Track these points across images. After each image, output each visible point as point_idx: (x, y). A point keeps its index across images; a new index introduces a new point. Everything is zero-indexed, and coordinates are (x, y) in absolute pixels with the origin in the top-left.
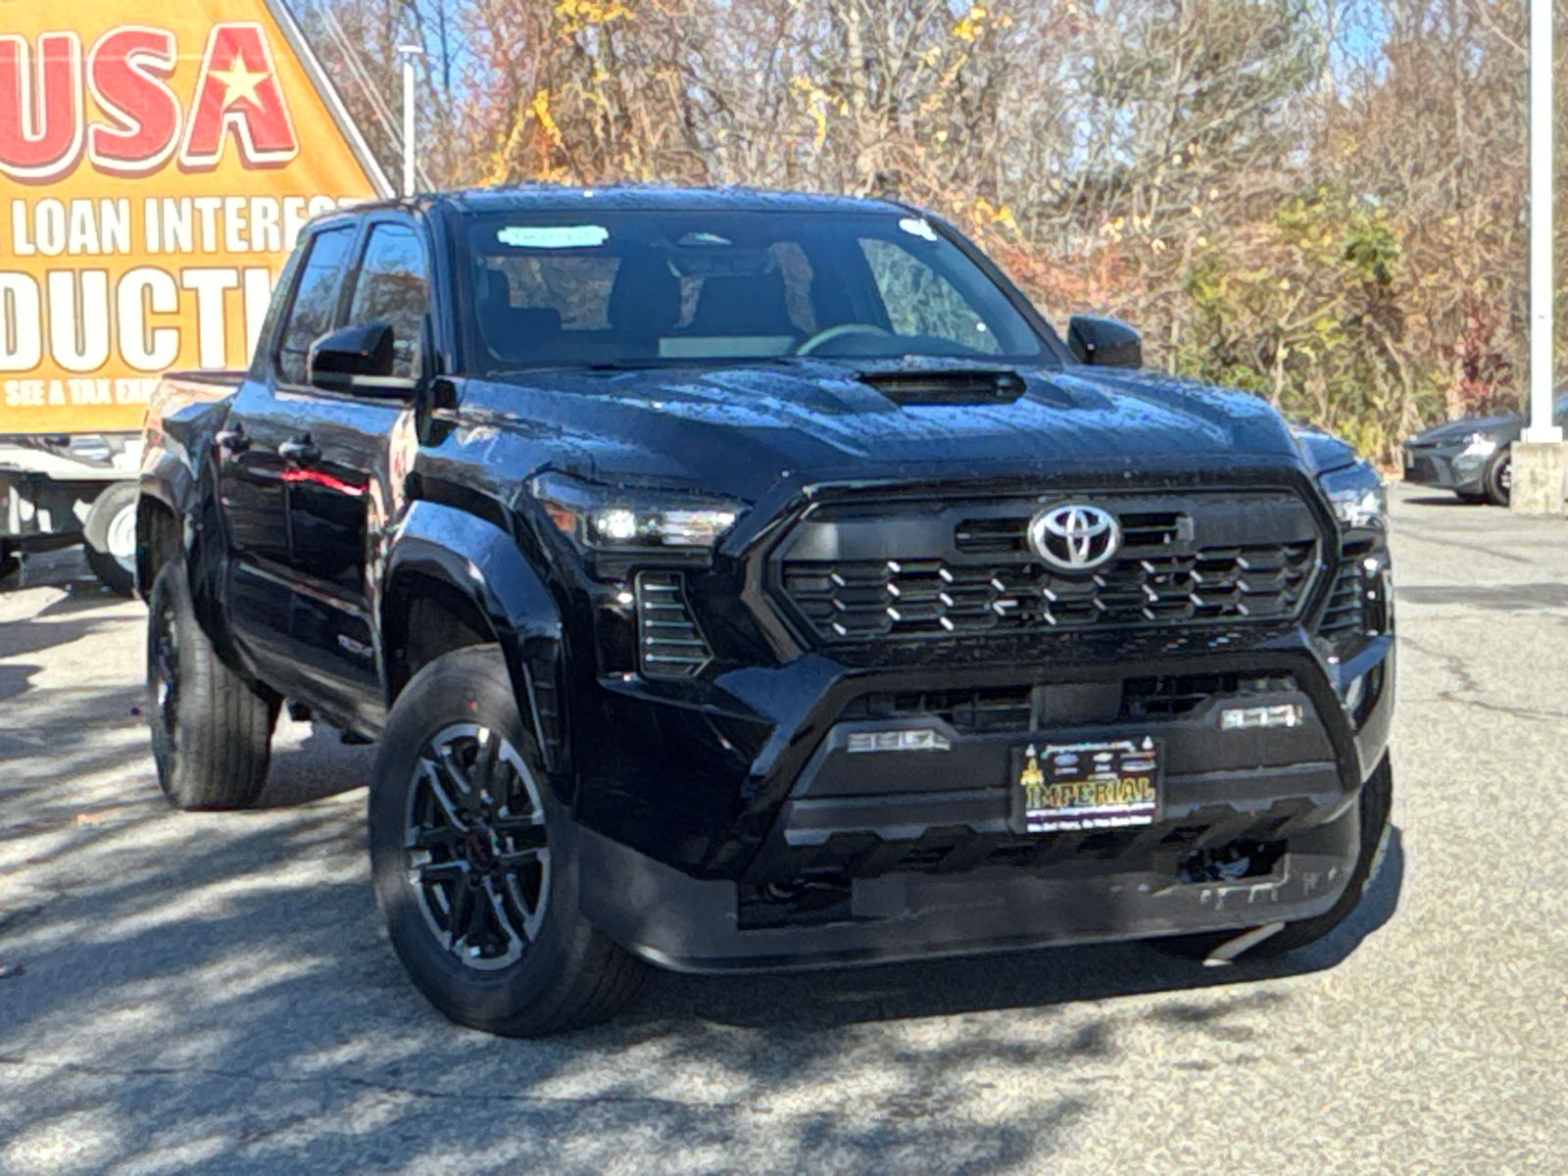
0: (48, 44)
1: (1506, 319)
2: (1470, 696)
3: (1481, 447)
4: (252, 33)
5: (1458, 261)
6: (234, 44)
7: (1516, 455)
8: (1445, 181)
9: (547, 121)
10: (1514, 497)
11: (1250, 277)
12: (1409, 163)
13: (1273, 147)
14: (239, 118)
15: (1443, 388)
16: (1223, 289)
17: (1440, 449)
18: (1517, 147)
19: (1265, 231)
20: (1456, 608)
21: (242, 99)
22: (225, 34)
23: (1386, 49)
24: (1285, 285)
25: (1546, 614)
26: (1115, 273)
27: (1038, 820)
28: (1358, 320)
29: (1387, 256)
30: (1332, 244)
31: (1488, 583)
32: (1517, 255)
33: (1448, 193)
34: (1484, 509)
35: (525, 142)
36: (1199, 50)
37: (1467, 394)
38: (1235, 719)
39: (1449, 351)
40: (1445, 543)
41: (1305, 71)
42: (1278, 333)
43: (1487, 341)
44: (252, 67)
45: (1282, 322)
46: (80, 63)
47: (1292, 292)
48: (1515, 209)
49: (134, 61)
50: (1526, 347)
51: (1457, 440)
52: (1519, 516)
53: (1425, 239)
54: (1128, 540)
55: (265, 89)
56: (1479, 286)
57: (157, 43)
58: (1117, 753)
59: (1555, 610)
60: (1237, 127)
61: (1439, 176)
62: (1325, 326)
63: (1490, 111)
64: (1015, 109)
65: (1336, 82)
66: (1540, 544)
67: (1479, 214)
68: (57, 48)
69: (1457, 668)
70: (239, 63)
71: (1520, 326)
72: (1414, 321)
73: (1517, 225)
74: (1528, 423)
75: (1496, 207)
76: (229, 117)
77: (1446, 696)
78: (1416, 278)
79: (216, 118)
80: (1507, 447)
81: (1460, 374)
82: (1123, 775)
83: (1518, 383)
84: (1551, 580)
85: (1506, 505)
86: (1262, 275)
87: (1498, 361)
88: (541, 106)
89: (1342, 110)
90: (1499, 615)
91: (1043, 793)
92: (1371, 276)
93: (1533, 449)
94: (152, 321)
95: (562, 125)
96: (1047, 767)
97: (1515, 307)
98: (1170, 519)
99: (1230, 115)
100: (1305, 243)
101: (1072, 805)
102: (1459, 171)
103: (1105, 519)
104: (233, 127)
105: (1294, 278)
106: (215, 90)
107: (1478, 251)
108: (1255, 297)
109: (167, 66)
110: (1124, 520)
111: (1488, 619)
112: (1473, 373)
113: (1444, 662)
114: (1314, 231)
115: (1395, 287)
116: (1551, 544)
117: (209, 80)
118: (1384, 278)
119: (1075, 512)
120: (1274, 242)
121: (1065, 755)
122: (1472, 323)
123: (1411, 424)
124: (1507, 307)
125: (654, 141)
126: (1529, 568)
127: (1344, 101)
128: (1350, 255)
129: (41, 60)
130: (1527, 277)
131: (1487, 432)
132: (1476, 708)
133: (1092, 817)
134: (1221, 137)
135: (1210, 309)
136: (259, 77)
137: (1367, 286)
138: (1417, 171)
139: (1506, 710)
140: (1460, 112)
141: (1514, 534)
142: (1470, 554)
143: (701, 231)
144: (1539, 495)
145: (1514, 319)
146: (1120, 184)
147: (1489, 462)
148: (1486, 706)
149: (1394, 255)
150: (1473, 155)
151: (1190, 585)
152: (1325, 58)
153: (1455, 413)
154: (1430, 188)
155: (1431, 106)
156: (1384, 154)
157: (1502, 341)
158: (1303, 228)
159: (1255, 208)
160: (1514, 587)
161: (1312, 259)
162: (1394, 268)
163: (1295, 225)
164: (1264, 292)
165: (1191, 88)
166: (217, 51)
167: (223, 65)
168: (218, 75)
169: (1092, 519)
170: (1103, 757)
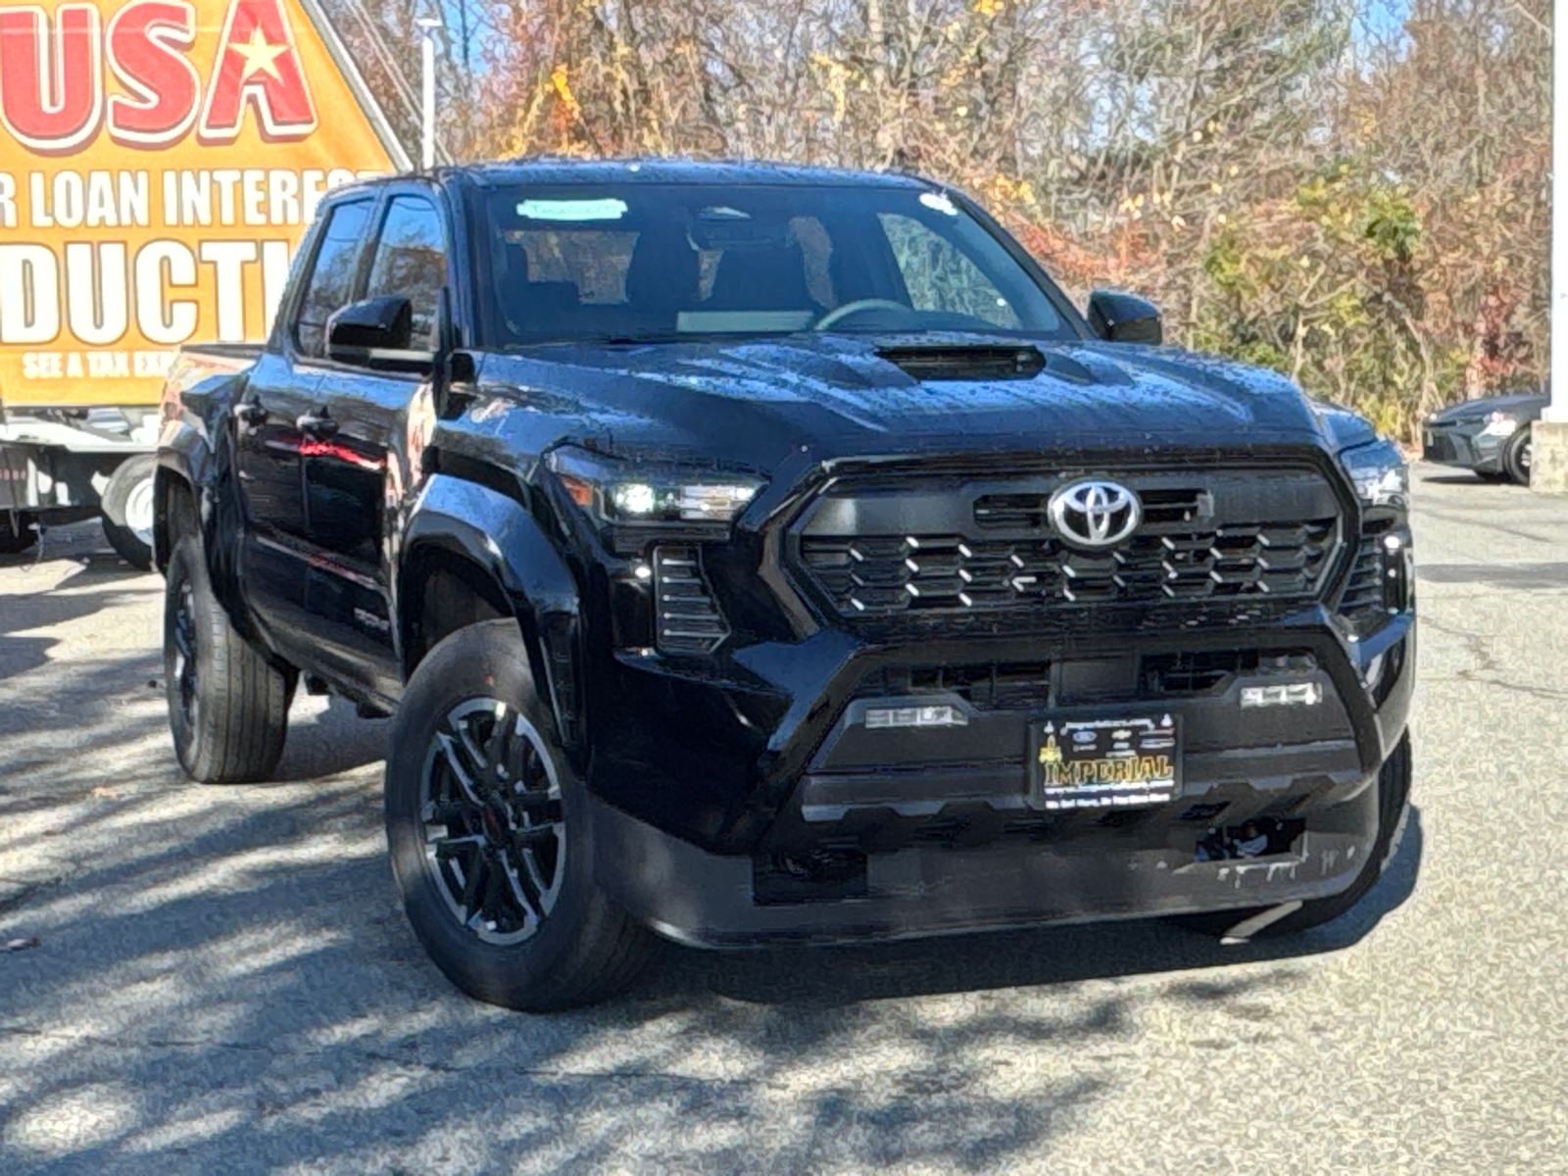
0: (67, 15)
1: (1526, 297)
2: (1489, 675)
3: (1500, 427)
5: (1479, 239)
6: (253, 15)
7: (1535, 434)
8: (1467, 157)
9: (567, 96)
10: (1534, 477)
11: (1270, 254)
12: (1430, 141)
13: (1294, 125)
14: (259, 91)
15: (1463, 367)
16: (1243, 266)
17: (1460, 427)
18: (1539, 125)
19: (1286, 207)
20: (1477, 587)
21: (261, 72)
22: (244, 6)
23: (1408, 26)
24: (1305, 262)
26: (1135, 249)
27: (1056, 797)
28: (1378, 298)
29: (1408, 233)
30: (1351, 223)
31: (1506, 562)
32: (1539, 233)
33: (1469, 170)
34: (1504, 488)
35: (543, 116)
36: (1220, 26)
37: (1487, 372)
38: (1254, 696)
39: (1469, 330)
40: (1467, 521)
41: (1329, 48)
42: (1297, 310)
43: (1507, 319)
44: (271, 39)
45: (1302, 300)
46: (99, 38)
47: (1312, 269)
48: (1536, 187)
49: (154, 33)
50: (1546, 327)
51: (1476, 418)
52: (1538, 495)
53: (1447, 218)
54: (1147, 517)
55: (284, 62)
56: (1501, 263)
58: (1135, 730)
60: (1258, 104)
61: (1461, 153)
62: (1345, 303)
63: (1512, 90)
64: (1035, 85)
65: (1358, 60)
66: (1559, 523)
67: (1500, 191)
68: (75, 20)
69: (1476, 647)
70: (258, 36)
71: (1541, 304)
72: (1434, 299)
73: (1538, 204)
74: (1548, 402)
75: (1518, 185)
76: (248, 90)
77: (1464, 675)
78: (1436, 256)
79: (235, 91)
80: (1527, 426)
81: (1480, 353)
82: (1142, 752)
83: (1540, 360)
85: (1526, 484)
86: (1283, 251)
87: (1517, 339)
88: (560, 81)
89: (1363, 86)
90: (1518, 595)
91: (1061, 770)
92: (1391, 253)
93: (1552, 428)
94: (171, 294)
95: (581, 99)
96: (1066, 743)
97: (1536, 285)
98: (1190, 495)
99: (1251, 91)
100: (1326, 220)
101: (1090, 782)
102: (1481, 150)
103: (1124, 495)
104: (252, 99)
105: (1314, 255)
106: (234, 62)
107: (1499, 229)
108: (1275, 275)
109: (185, 38)
110: (1145, 496)
111: (1506, 597)
112: (1492, 350)
113: (1463, 640)
114: (1334, 208)
115: (1415, 264)
117: (229, 53)
118: (1404, 256)
119: (1095, 489)
120: (1295, 218)
121: (1083, 731)
122: (1492, 301)
123: (1430, 404)
124: (1528, 287)
125: (673, 115)
126: (1547, 547)
127: (1365, 78)
128: (1370, 233)
129: (59, 31)
130: (1548, 255)
131: (1507, 410)
132: (1497, 687)
133: (1110, 794)
134: (1242, 113)
135: (1230, 286)
136: (278, 50)
137: (1387, 263)
138: (1439, 148)
139: (1524, 689)
140: (1482, 90)
141: (1533, 513)
142: (1489, 532)
143: (720, 205)
144: (1559, 474)
145: (1535, 297)
146: (1140, 160)
147: (1510, 441)
148: (1505, 685)
149: (1415, 233)
150: (1495, 132)
151: (1210, 562)
152: (1347, 34)
153: (1475, 392)
154: (1451, 165)
155: (1452, 83)
156: (1405, 131)
157: (1520, 319)
158: (1324, 205)
159: (1276, 185)
160: (1531, 565)
161: (1332, 236)
162: (1414, 246)
163: (1315, 202)
164: (1284, 269)
165: (1213, 63)
166: (236, 23)
167: (243, 37)
168: (239, 48)
169: (1112, 495)
170: (1122, 734)
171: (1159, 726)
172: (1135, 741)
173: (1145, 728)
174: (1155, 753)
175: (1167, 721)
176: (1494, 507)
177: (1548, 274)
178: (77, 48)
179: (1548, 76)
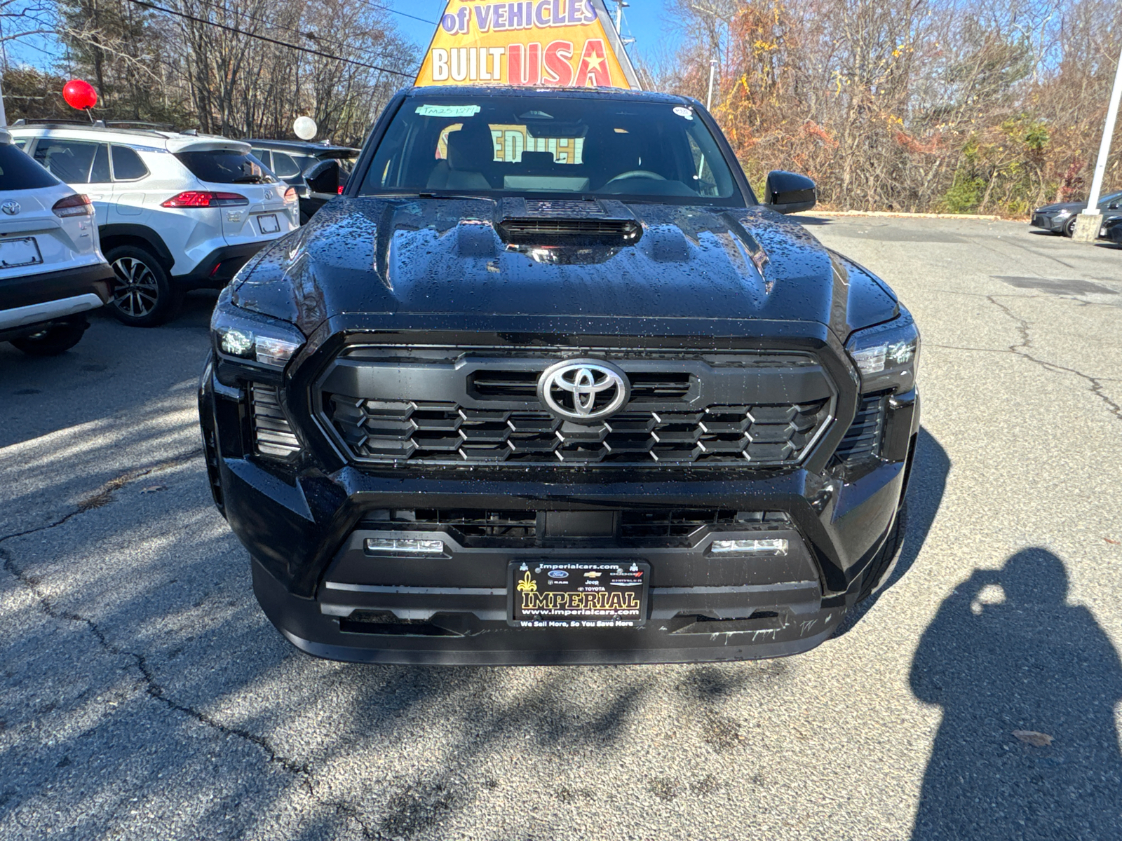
0: (531, 46)
1: (1086, 164)
2: (1024, 350)
3: (1065, 214)
4: (599, 43)
5: (1071, 143)
6: (593, 47)
7: (1078, 219)
8: (1073, 112)
9: (745, 84)
10: (1074, 235)
11: (988, 145)
12: (1060, 106)
13: (1008, 99)
14: (593, 75)
15: (1055, 190)
16: (976, 150)
17: (1048, 214)
18: (1105, 100)
19: (999, 128)
20: (1035, 291)
21: (594, 68)
22: (590, 43)
23: (1060, 64)
24: (1001, 149)
25: (1075, 299)
26: (939, 142)
27: (530, 618)
28: (1026, 163)
29: (1043, 140)
30: (1020, 135)
31: (1051, 278)
32: (1096, 141)
33: (1073, 117)
34: (1062, 238)
35: (738, 90)
36: (986, 62)
37: (1065, 192)
39: (1061, 176)
40: (1041, 254)
41: (1027, 71)
42: (994, 167)
43: (1077, 173)
44: (599, 56)
45: (997, 163)
46: (541, 54)
47: (1003, 152)
48: (1099, 124)
49: (559, 54)
50: (1092, 176)
51: (1056, 211)
52: (1074, 242)
53: (1061, 135)
55: (602, 64)
56: (1079, 152)
57: (567, 47)
58: (605, 572)
59: (1079, 297)
60: (995, 91)
61: (1070, 111)
62: (1014, 165)
63: (1096, 87)
64: (914, 82)
65: (1038, 76)
66: (1080, 257)
67: (1084, 126)
68: (534, 48)
69: (1023, 330)
70: (594, 54)
71: (1091, 168)
72: (1049, 165)
73: (1098, 130)
74: (1086, 207)
75: (1091, 123)
76: (589, 75)
77: (1012, 349)
78: (1053, 148)
79: (585, 75)
80: (1075, 215)
81: (1063, 184)
82: (610, 589)
83: (1086, 188)
84: (1081, 279)
85: (1070, 237)
86: (992, 145)
87: (1079, 180)
88: (744, 79)
89: (1038, 86)
90: (1052, 297)
91: (536, 597)
92: (1035, 147)
93: (1086, 217)
94: (559, 149)
95: (750, 86)
96: (542, 581)
97: (1091, 160)
98: (683, 377)
99: (993, 86)
100: (1011, 134)
101: (563, 607)
102: (1079, 109)
103: (611, 377)
104: (591, 78)
105: (1005, 147)
106: (585, 64)
107: (1081, 139)
108: (989, 153)
109: (570, 55)
110: (632, 378)
111: (1047, 299)
112: (1069, 183)
113: (1019, 325)
114: (1015, 130)
115: (1044, 151)
116: (1085, 258)
117: (584, 61)
118: (1040, 148)
119: (584, 370)
120: (1001, 133)
121: (558, 572)
122: (1072, 166)
123: (1040, 202)
124: (1087, 161)
125: (781, 92)
126: (1072, 271)
127: (1040, 83)
128: (1028, 139)
129: (528, 52)
130: (1098, 149)
131: (1068, 209)
132: (1026, 359)
133: (579, 618)
134: (987, 95)
135: (970, 157)
136: (601, 60)
137: (1033, 150)
138: (1062, 109)
139: (1040, 362)
140: (1084, 86)
141: (1069, 252)
142: (1049, 260)
143: (538, 110)
144: (1085, 234)
145: (1090, 165)
146: (947, 111)
147: (1067, 220)
148: (1031, 359)
149: (1045, 140)
150: (1086, 103)
151: (696, 433)
152: (1035, 66)
153: (1058, 200)
154: (1066, 116)
155: (1073, 84)
156: (1051, 101)
157: (1083, 173)
158: (1011, 129)
159: (995, 121)
160: (1063, 281)
161: (1013, 140)
162: (1045, 145)
163: (1009, 127)
164: (992, 151)
165: (982, 75)
166: (587, 49)
167: (589, 55)
168: (587, 59)
169: (598, 376)
170: (593, 574)
171: (627, 570)
172: (605, 579)
173: (615, 571)
174: (623, 589)
175: (634, 568)
176: (1054, 248)
177: (1097, 156)
178: (533, 58)
179: (1112, 82)
